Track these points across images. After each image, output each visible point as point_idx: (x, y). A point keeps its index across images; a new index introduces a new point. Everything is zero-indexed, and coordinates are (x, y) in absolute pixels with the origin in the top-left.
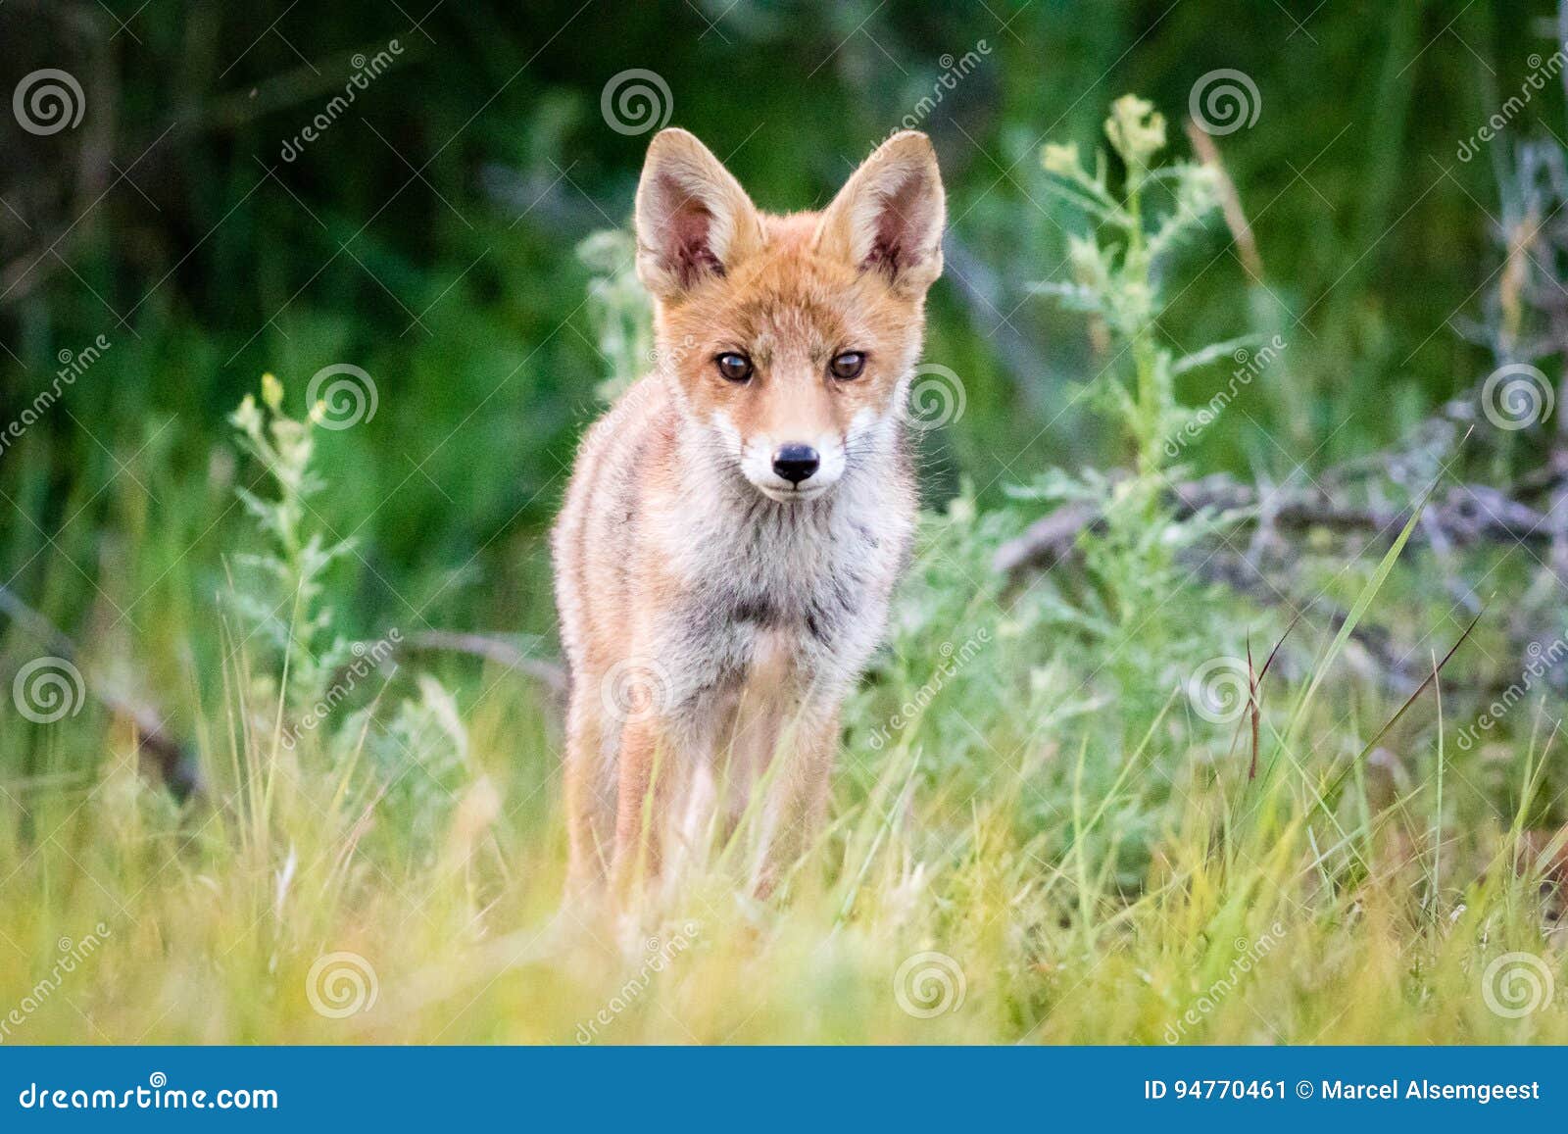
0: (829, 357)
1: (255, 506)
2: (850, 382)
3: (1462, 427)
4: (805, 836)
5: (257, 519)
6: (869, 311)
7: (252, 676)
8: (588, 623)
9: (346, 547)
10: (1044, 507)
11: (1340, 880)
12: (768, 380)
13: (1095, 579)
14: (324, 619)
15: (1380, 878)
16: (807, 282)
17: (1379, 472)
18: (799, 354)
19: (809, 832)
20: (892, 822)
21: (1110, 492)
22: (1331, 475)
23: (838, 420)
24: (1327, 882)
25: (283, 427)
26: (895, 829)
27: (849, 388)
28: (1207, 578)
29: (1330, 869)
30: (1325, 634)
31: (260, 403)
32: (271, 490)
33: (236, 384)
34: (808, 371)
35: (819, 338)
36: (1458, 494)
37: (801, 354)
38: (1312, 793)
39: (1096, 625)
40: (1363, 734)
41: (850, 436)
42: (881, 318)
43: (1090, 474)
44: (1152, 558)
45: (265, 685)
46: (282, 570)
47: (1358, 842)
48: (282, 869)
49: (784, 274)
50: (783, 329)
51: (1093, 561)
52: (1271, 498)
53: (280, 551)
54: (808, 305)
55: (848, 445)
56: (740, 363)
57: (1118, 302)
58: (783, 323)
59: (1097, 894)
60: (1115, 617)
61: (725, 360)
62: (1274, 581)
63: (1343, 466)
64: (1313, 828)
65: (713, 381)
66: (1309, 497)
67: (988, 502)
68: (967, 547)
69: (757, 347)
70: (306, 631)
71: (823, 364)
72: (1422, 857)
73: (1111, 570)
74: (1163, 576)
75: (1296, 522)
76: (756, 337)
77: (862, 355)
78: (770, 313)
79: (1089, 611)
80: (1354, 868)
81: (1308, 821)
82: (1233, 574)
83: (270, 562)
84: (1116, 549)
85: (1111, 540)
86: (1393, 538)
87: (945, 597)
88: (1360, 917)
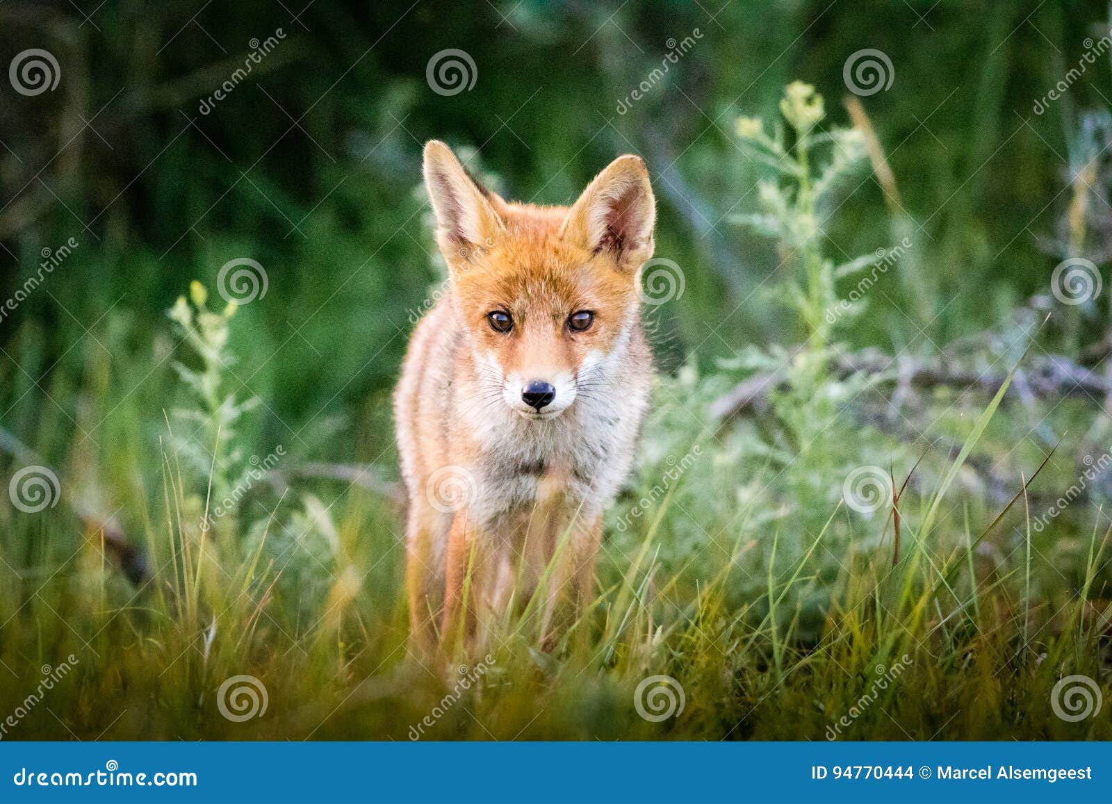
0: (567, 316)
1: (187, 375)
2: (581, 333)
3: (1042, 314)
4: (578, 608)
5: (188, 385)
6: (598, 282)
7: (185, 495)
8: (420, 460)
9: (251, 404)
10: (744, 374)
11: (957, 635)
12: (522, 332)
13: (781, 423)
14: (237, 455)
15: (986, 634)
16: (551, 262)
17: (984, 347)
18: (544, 314)
19: (581, 604)
20: (640, 596)
21: (791, 362)
22: (950, 349)
23: (572, 361)
24: (949, 638)
25: (207, 319)
26: (642, 602)
27: (581, 337)
28: (861, 421)
29: (951, 628)
30: (945, 461)
31: (190, 303)
32: (198, 364)
33: (173, 288)
34: (550, 326)
35: (559, 303)
36: (1040, 362)
37: (546, 314)
38: (938, 575)
39: (784, 456)
40: (974, 533)
41: (581, 372)
42: (607, 286)
43: (777, 349)
44: (823, 409)
45: (194, 502)
46: (207, 421)
47: (971, 610)
48: (207, 633)
49: (534, 255)
50: (533, 296)
51: (780, 411)
52: (907, 365)
53: (204, 407)
54: (551, 279)
55: (579, 380)
56: (505, 319)
57: (794, 227)
58: (533, 292)
59: (785, 646)
60: (796, 450)
61: (495, 317)
62: (910, 424)
63: (957, 343)
64: (939, 599)
65: (485, 331)
66: (934, 364)
67: (706, 369)
68: (692, 401)
69: (515, 307)
70: (223, 464)
71: (561, 322)
72: (1016, 620)
73: (794, 417)
74: (830, 421)
75: (925, 382)
76: (515, 300)
77: (591, 313)
78: (524, 284)
79: (778, 447)
80: (967, 628)
81: (935, 594)
82: (880, 419)
83: (198, 415)
84: (797, 403)
85: (794, 395)
86: (994, 393)
87: (677, 437)
88: (971, 663)
